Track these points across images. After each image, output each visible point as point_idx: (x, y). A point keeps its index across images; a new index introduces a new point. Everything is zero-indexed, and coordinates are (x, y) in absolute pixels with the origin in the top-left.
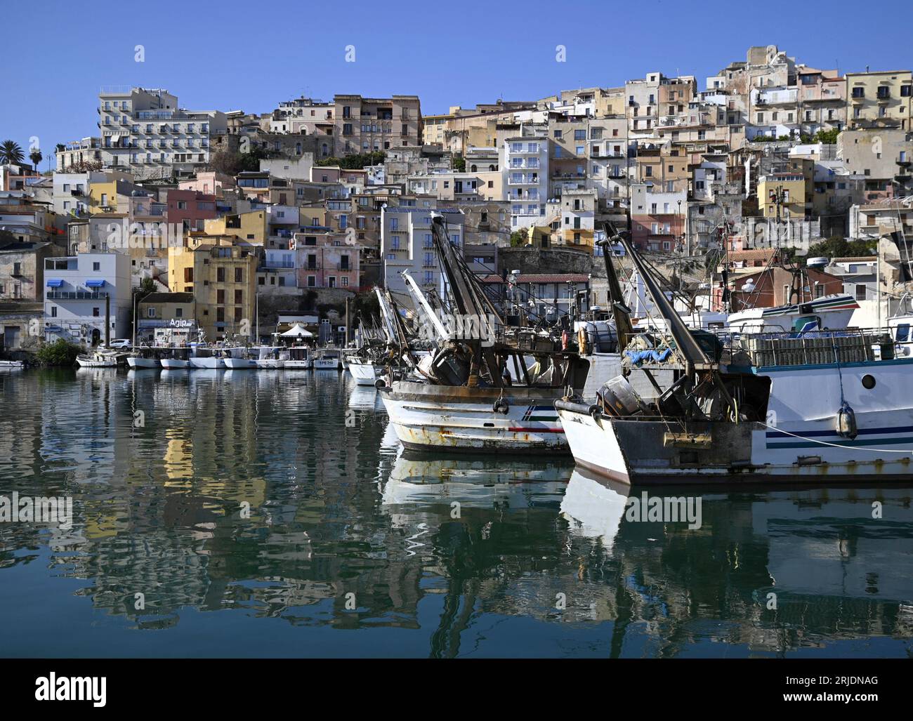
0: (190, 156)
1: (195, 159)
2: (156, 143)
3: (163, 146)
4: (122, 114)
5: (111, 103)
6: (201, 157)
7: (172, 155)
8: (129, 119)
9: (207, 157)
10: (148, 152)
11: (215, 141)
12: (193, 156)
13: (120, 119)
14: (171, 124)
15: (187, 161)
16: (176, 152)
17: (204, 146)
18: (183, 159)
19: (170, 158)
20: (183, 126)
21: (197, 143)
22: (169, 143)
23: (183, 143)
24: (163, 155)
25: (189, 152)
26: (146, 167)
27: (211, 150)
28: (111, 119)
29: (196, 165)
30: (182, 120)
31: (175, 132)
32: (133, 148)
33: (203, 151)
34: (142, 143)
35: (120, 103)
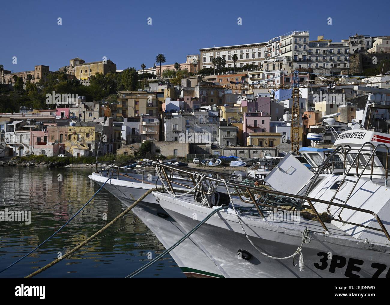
0: (339, 65)
1: (342, 66)
2: (321, 58)
3: (325, 60)
4: (304, 45)
5: (298, 39)
6: (345, 65)
7: (329, 64)
8: (307, 47)
9: (348, 64)
10: (317, 63)
11: (352, 57)
12: (341, 65)
13: (302, 47)
14: (329, 49)
15: (338, 67)
16: (332, 63)
17: (346, 60)
18: (335, 66)
19: (329, 66)
20: (335, 50)
21: (343, 58)
22: (328, 58)
23: (335, 58)
24: (324, 64)
25: (339, 63)
26: (317, 70)
27: (350, 61)
28: (298, 47)
29: (342, 69)
30: (335, 47)
31: (331, 53)
32: (309, 61)
33: (346, 62)
34: (314, 59)
35: (303, 39)
